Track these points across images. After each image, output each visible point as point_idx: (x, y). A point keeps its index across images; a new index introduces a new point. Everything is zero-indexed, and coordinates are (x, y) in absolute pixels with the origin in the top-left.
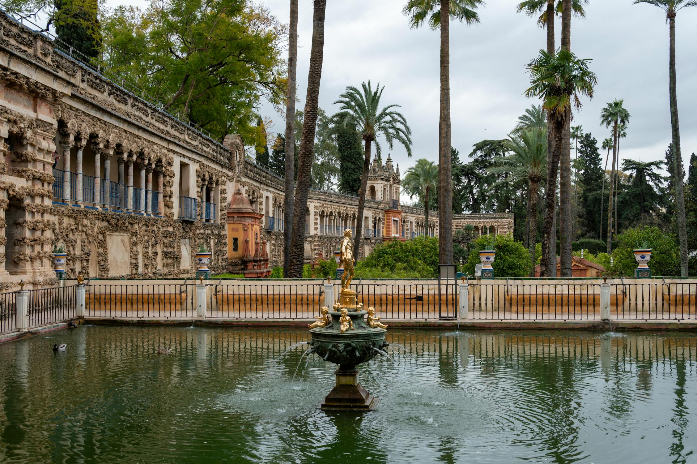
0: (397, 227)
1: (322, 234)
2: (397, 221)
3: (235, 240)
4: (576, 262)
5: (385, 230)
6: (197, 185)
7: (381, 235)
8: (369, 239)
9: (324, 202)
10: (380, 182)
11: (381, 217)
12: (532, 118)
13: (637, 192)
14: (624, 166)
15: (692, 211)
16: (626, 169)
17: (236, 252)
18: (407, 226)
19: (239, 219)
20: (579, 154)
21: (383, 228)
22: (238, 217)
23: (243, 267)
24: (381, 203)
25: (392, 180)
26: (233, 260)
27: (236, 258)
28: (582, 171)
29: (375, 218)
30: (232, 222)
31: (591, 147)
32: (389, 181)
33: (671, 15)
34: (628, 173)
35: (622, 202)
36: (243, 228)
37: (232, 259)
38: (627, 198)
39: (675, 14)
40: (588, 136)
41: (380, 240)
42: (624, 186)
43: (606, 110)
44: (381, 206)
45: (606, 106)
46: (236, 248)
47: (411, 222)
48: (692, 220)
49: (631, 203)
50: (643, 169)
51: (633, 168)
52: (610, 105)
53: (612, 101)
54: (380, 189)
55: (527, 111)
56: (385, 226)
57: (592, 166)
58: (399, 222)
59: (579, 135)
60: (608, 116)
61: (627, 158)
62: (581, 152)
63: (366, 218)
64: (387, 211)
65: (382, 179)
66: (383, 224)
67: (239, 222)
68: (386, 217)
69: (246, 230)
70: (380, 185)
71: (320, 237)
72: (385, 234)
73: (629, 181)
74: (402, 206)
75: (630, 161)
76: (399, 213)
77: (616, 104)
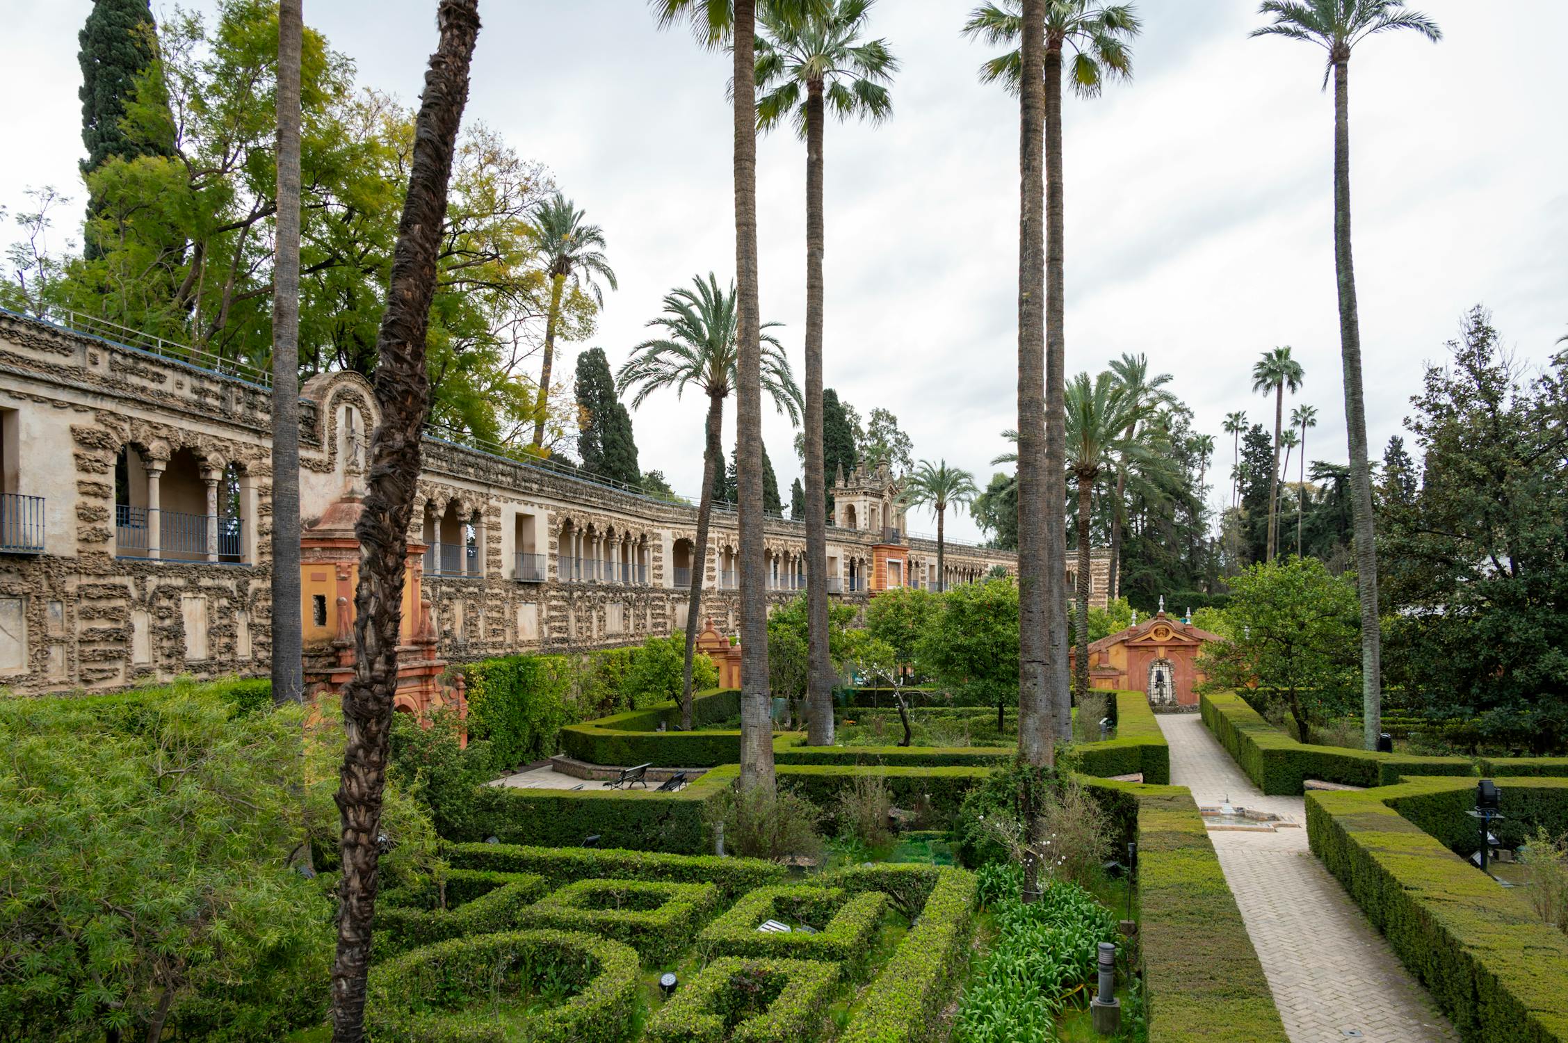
0: (899, 574)
1: (727, 588)
2: (898, 564)
3: (321, 599)
4: (1175, 631)
5: (873, 580)
6: (78, 465)
7: (866, 587)
8: (837, 595)
9: (730, 531)
10: (862, 498)
11: (865, 557)
12: (1120, 376)
13: (1334, 513)
14: (1313, 473)
15: (1397, 521)
16: (1316, 477)
17: (322, 627)
18: (923, 572)
19: (328, 554)
20: (1243, 458)
21: (869, 575)
22: (324, 549)
23: (332, 659)
24: (864, 533)
25: (887, 494)
26: (315, 646)
27: (322, 641)
28: (1249, 484)
29: (852, 560)
30: (311, 561)
31: (1261, 446)
32: (881, 496)
33: (1340, 57)
34: (1319, 484)
35: (1309, 530)
36: (338, 572)
37: (311, 643)
38: (1319, 522)
39: (1347, 50)
40: (1257, 429)
41: (862, 596)
42: (1316, 505)
43: (1262, 365)
44: (865, 539)
45: (1262, 358)
46: (322, 619)
47: (932, 567)
48: (1396, 541)
49: (1324, 530)
50: (1345, 476)
51: (1327, 476)
52: (1269, 356)
53: (1271, 350)
54: (862, 511)
55: (1113, 364)
56: (874, 572)
57: (1264, 476)
58: (904, 567)
59: (1241, 426)
60: (1265, 375)
61: (1318, 460)
62: (1246, 454)
63: (833, 559)
64: (876, 548)
65: (866, 494)
66: (870, 568)
67: (328, 561)
68: (874, 558)
69: (344, 579)
70: (862, 504)
71: (722, 593)
72: (873, 586)
73: (1321, 497)
74: (911, 539)
75: (1322, 464)
76: (904, 550)
77: (1279, 354)
